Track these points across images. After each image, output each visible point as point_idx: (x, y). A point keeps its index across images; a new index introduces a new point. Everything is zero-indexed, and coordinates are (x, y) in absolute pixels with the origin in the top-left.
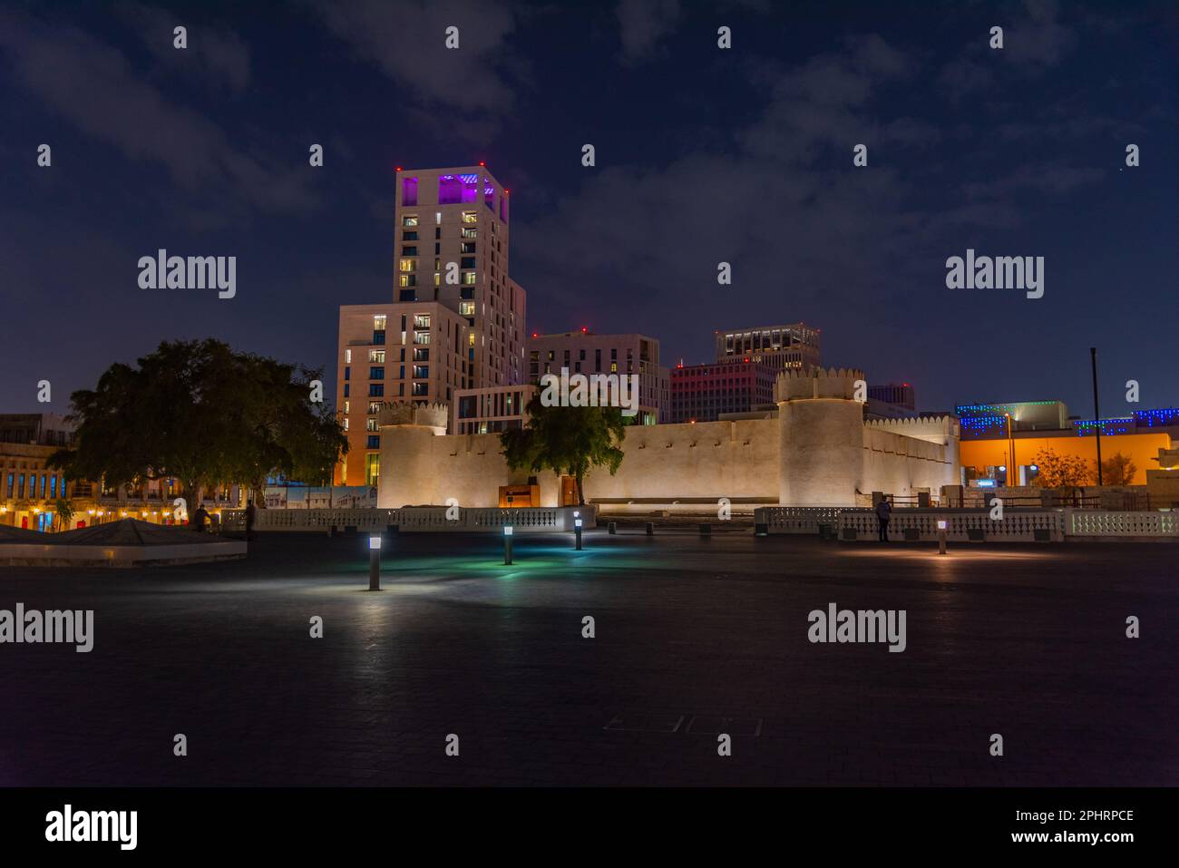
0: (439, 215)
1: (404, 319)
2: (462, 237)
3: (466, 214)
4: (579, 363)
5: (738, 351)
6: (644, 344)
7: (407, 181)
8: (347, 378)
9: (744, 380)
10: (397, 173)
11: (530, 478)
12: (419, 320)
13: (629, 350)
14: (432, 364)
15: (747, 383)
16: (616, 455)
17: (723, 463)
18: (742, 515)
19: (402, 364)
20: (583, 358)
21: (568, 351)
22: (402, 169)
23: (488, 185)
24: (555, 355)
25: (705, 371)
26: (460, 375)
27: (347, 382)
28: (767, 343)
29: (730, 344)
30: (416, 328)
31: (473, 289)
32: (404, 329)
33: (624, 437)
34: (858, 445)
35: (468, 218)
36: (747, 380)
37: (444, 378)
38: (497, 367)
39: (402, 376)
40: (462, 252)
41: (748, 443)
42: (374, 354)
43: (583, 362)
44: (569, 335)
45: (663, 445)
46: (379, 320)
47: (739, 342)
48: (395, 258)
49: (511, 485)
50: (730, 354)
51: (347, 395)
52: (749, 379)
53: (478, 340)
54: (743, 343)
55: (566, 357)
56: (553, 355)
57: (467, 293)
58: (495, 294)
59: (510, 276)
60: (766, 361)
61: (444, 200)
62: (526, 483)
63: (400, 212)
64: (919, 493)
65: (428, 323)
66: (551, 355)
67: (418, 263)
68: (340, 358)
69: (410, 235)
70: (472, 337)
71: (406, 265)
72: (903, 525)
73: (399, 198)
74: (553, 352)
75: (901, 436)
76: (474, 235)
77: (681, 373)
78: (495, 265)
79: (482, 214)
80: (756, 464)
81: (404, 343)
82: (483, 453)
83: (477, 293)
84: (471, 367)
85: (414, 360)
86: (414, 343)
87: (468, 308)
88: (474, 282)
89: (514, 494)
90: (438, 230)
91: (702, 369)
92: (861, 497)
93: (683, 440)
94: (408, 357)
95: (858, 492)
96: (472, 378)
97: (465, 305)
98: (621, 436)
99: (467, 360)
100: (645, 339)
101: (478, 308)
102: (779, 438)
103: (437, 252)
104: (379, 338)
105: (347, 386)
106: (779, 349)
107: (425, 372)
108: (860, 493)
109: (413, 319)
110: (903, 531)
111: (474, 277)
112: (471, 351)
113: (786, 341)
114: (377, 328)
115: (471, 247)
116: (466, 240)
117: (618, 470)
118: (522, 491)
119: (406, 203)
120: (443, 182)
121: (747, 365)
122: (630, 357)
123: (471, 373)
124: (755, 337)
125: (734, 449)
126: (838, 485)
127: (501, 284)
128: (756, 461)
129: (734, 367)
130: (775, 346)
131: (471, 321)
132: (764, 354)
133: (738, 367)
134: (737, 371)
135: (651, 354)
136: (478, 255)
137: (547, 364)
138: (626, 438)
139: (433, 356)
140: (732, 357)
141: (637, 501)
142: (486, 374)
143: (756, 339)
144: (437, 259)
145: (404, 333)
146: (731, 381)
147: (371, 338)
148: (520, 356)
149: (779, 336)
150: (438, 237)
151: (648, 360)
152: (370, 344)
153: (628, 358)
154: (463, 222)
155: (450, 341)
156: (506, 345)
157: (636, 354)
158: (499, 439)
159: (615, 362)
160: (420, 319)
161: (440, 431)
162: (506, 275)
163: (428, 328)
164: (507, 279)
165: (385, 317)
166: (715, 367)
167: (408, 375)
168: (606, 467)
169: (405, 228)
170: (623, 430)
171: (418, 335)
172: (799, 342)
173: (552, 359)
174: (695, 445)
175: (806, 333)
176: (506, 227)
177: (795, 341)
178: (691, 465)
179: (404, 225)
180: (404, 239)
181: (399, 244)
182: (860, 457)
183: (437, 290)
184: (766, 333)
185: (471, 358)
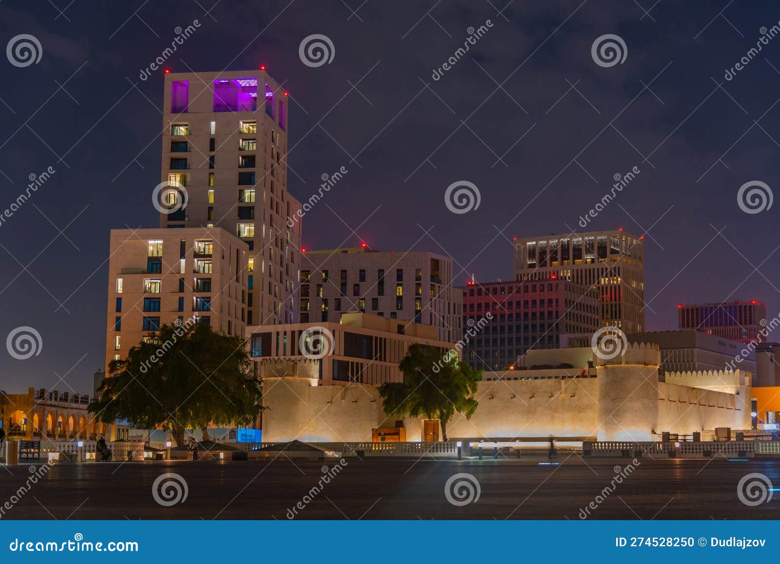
0: (213, 124)
1: (183, 245)
2: (240, 149)
3: (244, 123)
4: (358, 285)
5: (543, 263)
6: (435, 263)
7: (175, 84)
8: (119, 310)
9: (550, 301)
10: (166, 75)
11: (397, 422)
12: (199, 246)
13: (418, 270)
14: (215, 296)
15: (554, 304)
16: (472, 404)
17: (555, 410)
18: (570, 450)
19: (181, 295)
20: (362, 278)
21: (345, 271)
22: (171, 72)
23: (268, 90)
24: (329, 275)
25: (503, 289)
26: (241, 305)
27: (118, 314)
28: (578, 252)
29: (532, 253)
30: (197, 255)
31: (253, 208)
32: (182, 256)
33: (476, 390)
34: (655, 398)
35: (245, 127)
36: (554, 301)
37: (226, 311)
38: (275, 296)
39: (181, 309)
40: (240, 167)
41: (574, 396)
42: (147, 283)
43: (362, 284)
44: (346, 252)
45: (509, 397)
46: (154, 246)
47: (543, 252)
48: (163, 172)
49: (380, 428)
50: (532, 266)
51: (118, 329)
52: (557, 300)
53: (257, 265)
54: (548, 252)
55: (342, 278)
56: (327, 275)
57: (246, 213)
58: (274, 213)
59: (288, 190)
60: (577, 275)
61: (218, 107)
62: (394, 427)
63: (169, 119)
64: (693, 433)
65: (210, 249)
66: (324, 275)
67: (189, 179)
68: (110, 287)
69: (179, 145)
70: (251, 262)
71: (175, 180)
72: (668, 449)
73: (168, 104)
74: (326, 272)
75: (694, 388)
76: (253, 147)
77: (472, 291)
78: (274, 180)
79: (262, 124)
80: (580, 412)
81: (183, 271)
82: (356, 401)
83: (257, 213)
84: (250, 295)
85: (194, 290)
86: (195, 272)
87: (247, 230)
88: (253, 200)
89: (386, 434)
90: (212, 142)
91: (497, 286)
92: (656, 436)
93: (524, 393)
94: (188, 286)
95: (654, 432)
96: (251, 309)
97: (242, 225)
98: (474, 389)
99: (246, 289)
100: (436, 256)
101: (258, 230)
102: (597, 392)
103: (211, 167)
104: (154, 266)
105: (118, 318)
106: (593, 261)
107: (205, 305)
108: (655, 433)
109: (193, 244)
110: (668, 453)
111: (253, 194)
112: (251, 277)
113: (602, 250)
114: (150, 255)
115: (250, 160)
116: (245, 154)
117: (472, 416)
118: (392, 432)
119: (175, 110)
120: (218, 85)
121: (554, 283)
122: (418, 278)
123: (250, 305)
124: (562, 246)
125: (564, 400)
126: (639, 427)
127: (280, 201)
128: (580, 410)
129: (538, 286)
130: (589, 258)
131: (250, 243)
132: (575, 267)
133: (543, 286)
134: (542, 290)
135: (443, 274)
136: (258, 170)
137: (319, 286)
138: (478, 391)
139: (215, 286)
140: (534, 270)
141: (486, 440)
142: (266, 304)
143: (565, 249)
144: (211, 174)
145: (183, 261)
146: (534, 302)
147: (145, 265)
148: (295, 279)
149: (593, 244)
150: (212, 148)
151: (439, 282)
152: (144, 273)
153: (417, 280)
154: (241, 133)
155: (232, 269)
156: (284, 270)
157: (426, 274)
158: (377, 391)
159: (401, 285)
160: (202, 245)
161: (314, 382)
162: (285, 189)
163: (210, 256)
164: (286, 194)
165: (161, 242)
166: (514, 285)
167: (187, 306)
168: (463, 414)
169: (173, 138)
170: (476, 385)
171: (198, 263)
172: (617, 252)
173: (325, 280)
174: (533, 397)
175: (626, 240)
176: (285, 135)
177: (613, 252)
178: (529, 412)
179: (172, 134)
180: (172, 151)
181: (167, 155)
182: (656, 407)
183: (210, 209)
184: (577, 240)
185: (251, 287)
